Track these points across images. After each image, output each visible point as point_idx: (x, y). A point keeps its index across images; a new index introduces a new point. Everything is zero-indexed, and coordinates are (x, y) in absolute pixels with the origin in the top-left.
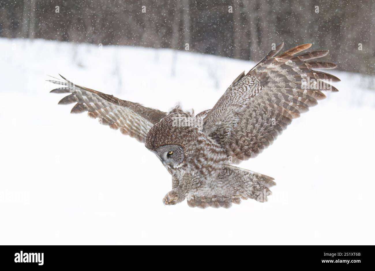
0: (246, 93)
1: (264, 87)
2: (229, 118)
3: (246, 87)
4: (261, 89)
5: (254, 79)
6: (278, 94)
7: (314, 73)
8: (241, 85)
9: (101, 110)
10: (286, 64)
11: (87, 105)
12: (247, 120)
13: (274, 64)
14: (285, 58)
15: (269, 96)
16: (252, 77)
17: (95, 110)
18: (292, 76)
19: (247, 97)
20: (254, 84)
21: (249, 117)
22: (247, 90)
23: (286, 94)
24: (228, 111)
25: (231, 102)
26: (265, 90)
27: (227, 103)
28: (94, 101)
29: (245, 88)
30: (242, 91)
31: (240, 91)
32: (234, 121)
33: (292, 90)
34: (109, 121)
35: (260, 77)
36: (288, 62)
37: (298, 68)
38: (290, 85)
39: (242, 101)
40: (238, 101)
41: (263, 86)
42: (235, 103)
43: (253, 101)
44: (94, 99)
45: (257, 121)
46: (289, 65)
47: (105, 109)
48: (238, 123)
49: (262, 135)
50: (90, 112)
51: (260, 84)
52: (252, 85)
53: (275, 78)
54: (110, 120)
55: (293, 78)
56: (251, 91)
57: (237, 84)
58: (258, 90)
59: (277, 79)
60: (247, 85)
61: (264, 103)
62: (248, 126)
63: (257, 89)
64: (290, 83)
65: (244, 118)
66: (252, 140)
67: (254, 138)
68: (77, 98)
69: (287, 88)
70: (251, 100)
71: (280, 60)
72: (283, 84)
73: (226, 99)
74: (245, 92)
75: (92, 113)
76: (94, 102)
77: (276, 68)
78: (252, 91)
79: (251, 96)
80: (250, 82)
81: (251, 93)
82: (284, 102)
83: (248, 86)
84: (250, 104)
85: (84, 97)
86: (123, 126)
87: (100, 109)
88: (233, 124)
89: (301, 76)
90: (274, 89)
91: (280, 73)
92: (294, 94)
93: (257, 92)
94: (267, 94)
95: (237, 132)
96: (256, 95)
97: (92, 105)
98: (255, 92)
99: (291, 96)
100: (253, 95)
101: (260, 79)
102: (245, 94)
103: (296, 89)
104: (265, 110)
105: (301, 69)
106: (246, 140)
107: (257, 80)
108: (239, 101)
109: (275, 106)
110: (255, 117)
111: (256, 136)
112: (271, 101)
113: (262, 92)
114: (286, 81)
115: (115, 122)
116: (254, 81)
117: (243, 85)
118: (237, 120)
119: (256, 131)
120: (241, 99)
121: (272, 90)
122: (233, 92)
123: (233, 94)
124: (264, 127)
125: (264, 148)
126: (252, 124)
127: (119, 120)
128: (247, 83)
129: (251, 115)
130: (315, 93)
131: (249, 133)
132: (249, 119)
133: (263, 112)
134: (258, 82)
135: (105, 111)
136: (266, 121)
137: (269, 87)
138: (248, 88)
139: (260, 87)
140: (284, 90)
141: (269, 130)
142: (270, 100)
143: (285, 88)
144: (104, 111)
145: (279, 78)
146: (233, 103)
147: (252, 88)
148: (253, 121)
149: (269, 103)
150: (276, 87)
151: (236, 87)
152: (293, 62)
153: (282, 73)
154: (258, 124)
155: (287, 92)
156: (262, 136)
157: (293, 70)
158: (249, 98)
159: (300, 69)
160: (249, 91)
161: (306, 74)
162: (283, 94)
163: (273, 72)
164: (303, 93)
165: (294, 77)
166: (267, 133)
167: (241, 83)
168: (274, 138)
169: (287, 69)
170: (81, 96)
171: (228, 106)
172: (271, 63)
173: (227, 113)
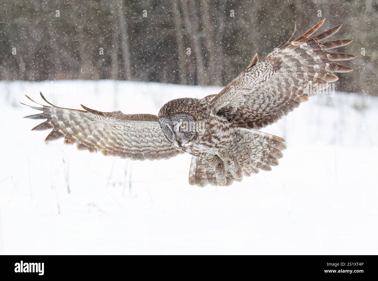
0: (258, 78)
1: (276, 72)
2: (237, 99)
3: (259, 72)
4: (272, 74)
5: (267, 64)
6: (289, 79)
7: (327, 55)
8: (254, 71)
9: (79, 135)
10: (301, 48)
11: (63, 131)
12: (255, 100)
13: (289, 48)
14: (301, 42)
15: (279, 81)
16: (266, 62)
17: (72, 136)
18: (304, 59)
19: (258, 82)
20: (266, 69)
21: (256, 98)
22: (259, 75)
23: (297, 79)
24: (237, 93)
25: (242, 86)
26: (277, 75)
27: (237, 88)
28: (71, 125)
29: (257, 73)
30: (254, 76)
31: (252, 77)
32: (241, 100)
33: (303, 74)
34: (88, 145)
35: (273, 62)
36: (303, 45)
37: (312, 50)
38: (301, 69)
39: (253, 86)
40: (248, 85)
41: (274, 72)
42: (246, 88)
43: (263, 86)
44: (71, 123)
45: (264, 102)
46: (304, 48)
47: (83, 132)
48: (245, 103)
49: (267, 113)
50: (66, 139)
51: (272, 69)
52: (265, 70)
53: (288, 63)
54: (90, 144)
55: (306, 62)
56: (262, 77)
57: (251, 70)
58: (270, 75)
59: (290, 64)
60: (260, 70)
61: (273, 87)
62: (254, 105)
63: (268, 74)
64: (302, 67)
65: (252, 99)
66: (257, 116)
67: (259, 115)
68: (52, 124)
69: (298, 72)
70: (261, 85)
71: (296, 43)
72: (295, 69)
73: (238, 84)
74: (256, 77)
75: (68, 140)
76: (71, 127)
77: (290, 52)
78: (264, 76)
79: (261, 81)
80: (263, 68)
81: (262, 78)
82: (294, 87)
83: (260, 72)
84: (260, 88)
85: (61, 123)
86: (105, 147)
87: (77, 134)
88: (240, 102)
89: (314, 59)
90: (286, 74)
91: (293, 57)
92: (305, 78)
93: (268, 77)
94: (278, 79)
95: (243, 108)
96: (267, 80)
97: (68, 131)
98: (266, 78)
99: (301, 81)
100: (263, 80)
101: (273, 64)
102: (256, 79)
103: (307, 73)
104: (273, 94)
105: (315, 51)
106: (251, 115)
107: (270, 65)
108: (250, 85)
109: (284, 90)
110: (262, 99)
111: (261, 114)
112: (281, 86)
113: (273, 77)
114: (299, 65)
115: (95, 145)
116: (267, 67)
117: (257, 71)
118: (244, 100)
119: (262, 110)
120: (252, 83)
121: (283, 75)
122: (245, 78)
123: (245, 80)
124: (270, 107)
125: (268, 124)
126: (258, 104)
127: (100, 142)
128: (261, 69)
129: (258, 97)
130: (326, 75)
131: (255, 110)
132: (256, 99)
133: (271, 96)
134: (271, 67)
135: (83, 135)
136: (273, 103)
137: (280, 72)
138: (261, 73)
139: (272, 72)
140: (295, 75)
141: (275, 110)
142: (279, 85)
143: (297, 72)
144: (81, 136)
145: (292, 62)
146: (243, 88)
147: (264, 74)
148: (260, 101)
149: (278, 88)
150: (287, 72)
151: (249, 72)
152: (308, 45)
153: (295, 57)
154: (264, 104)
155: (297, 77)
156: (267, 115)
157: (306, 53)
158: (260, 83)
159: (313, 52)
160: (261, 76)
161: (319, 57)
162: (294, 79)
163: (286, 56)
164: (314, 76)
165: (306, 60)
166: (272, 112)
167: (255, 68)
168: (279, 117)
169: (301, 53)
170: (57, 122)
171: (238, 90)
172: (287, 48)
173: (236, 94)
